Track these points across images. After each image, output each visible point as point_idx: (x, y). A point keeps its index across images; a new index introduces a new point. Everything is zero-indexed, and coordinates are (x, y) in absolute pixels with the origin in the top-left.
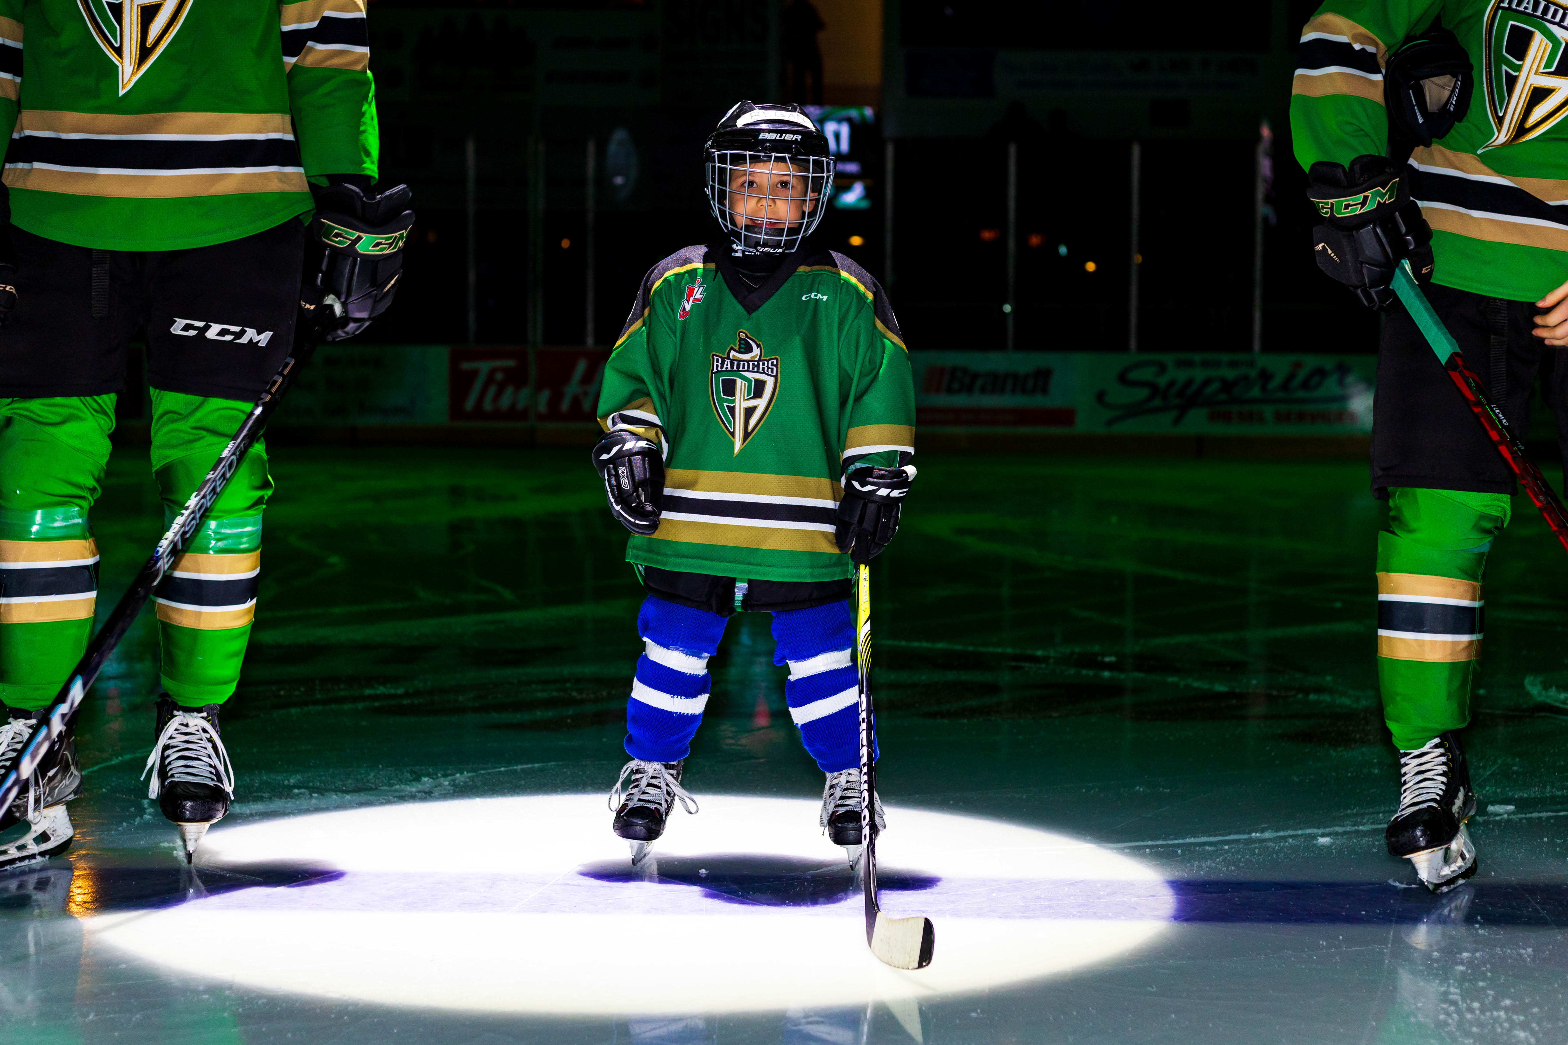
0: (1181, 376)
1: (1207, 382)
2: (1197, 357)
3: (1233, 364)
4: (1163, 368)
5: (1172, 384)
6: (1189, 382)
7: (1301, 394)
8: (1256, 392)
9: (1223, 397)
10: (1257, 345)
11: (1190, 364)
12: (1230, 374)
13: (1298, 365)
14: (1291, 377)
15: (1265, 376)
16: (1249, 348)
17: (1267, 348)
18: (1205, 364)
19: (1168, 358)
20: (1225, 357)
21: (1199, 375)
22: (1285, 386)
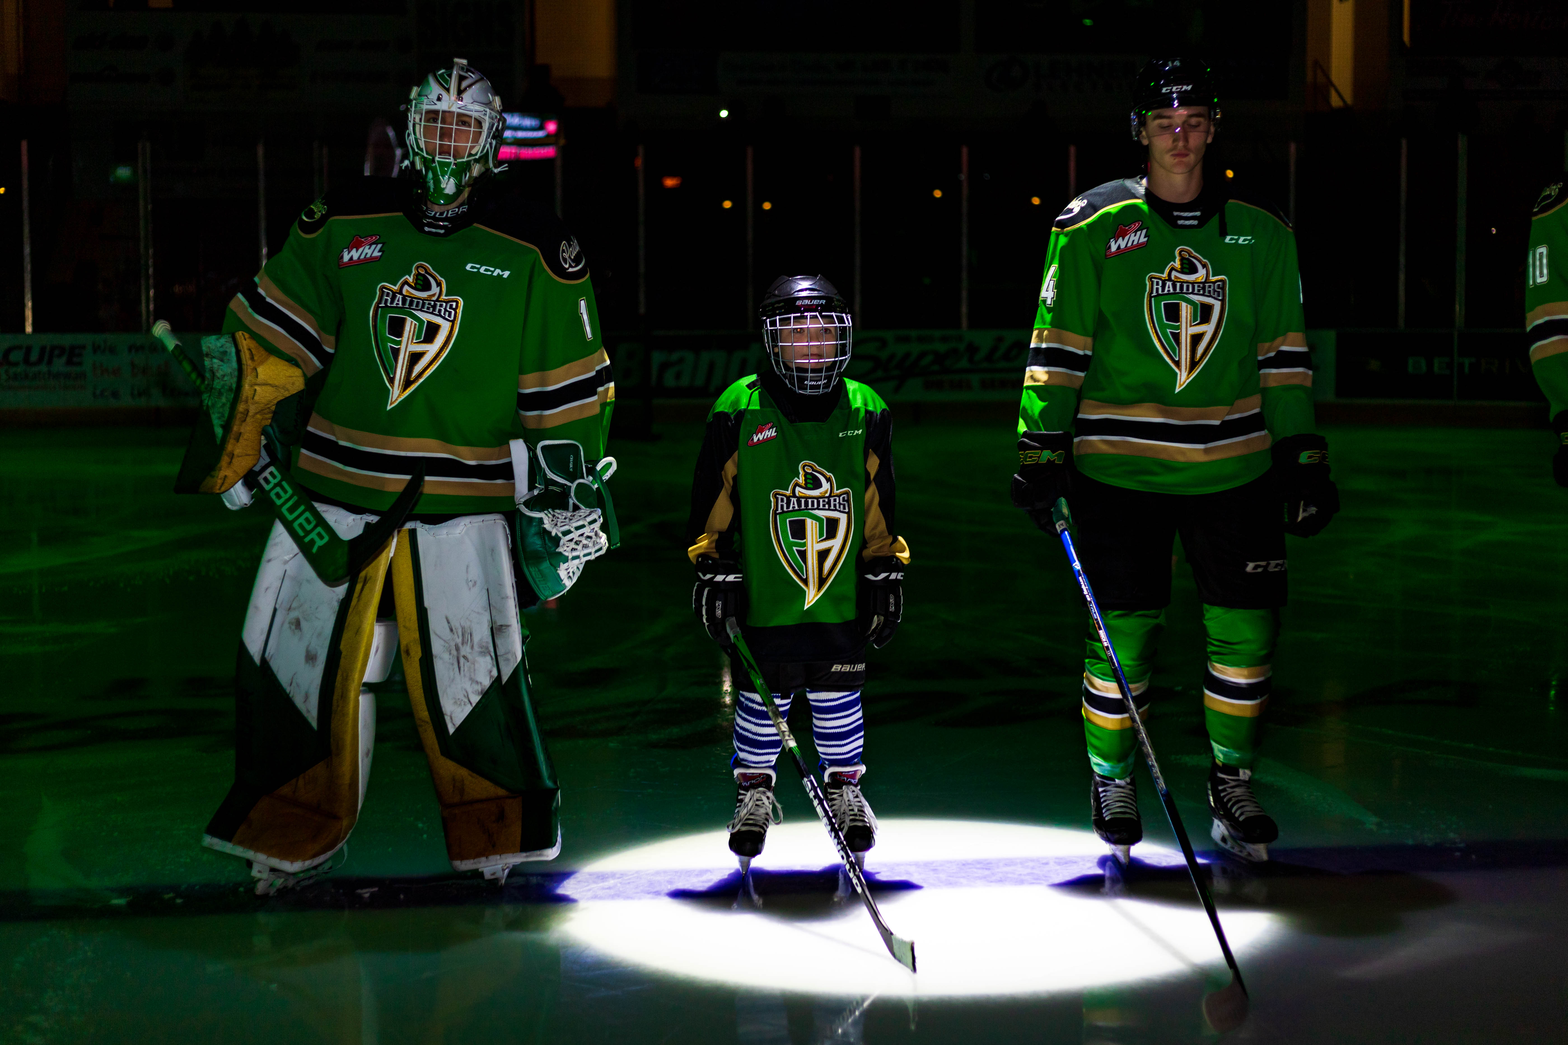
0: (901, 350)
1: (923, 355)
2: (914, 333)
3: (944, 339)
4: (884, 343)
5: (892, 357)
6: (907, 355)
7: (1002, 364)
8: (964, 363)
9: (936, 368)
10: (964, 322)
11: (906, 340)
12: (942, 348)
13: (1000, 339)
14: (994, 349)
15: (972, 349)
16: (958, 326)
17: (972, 326)
18: (920, 339)
19: (889, 335)
20: (937, 333)
21: (916, 349)
22: (989, 358)
